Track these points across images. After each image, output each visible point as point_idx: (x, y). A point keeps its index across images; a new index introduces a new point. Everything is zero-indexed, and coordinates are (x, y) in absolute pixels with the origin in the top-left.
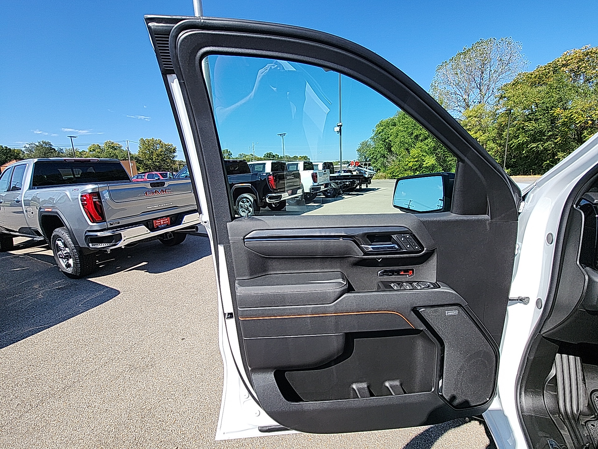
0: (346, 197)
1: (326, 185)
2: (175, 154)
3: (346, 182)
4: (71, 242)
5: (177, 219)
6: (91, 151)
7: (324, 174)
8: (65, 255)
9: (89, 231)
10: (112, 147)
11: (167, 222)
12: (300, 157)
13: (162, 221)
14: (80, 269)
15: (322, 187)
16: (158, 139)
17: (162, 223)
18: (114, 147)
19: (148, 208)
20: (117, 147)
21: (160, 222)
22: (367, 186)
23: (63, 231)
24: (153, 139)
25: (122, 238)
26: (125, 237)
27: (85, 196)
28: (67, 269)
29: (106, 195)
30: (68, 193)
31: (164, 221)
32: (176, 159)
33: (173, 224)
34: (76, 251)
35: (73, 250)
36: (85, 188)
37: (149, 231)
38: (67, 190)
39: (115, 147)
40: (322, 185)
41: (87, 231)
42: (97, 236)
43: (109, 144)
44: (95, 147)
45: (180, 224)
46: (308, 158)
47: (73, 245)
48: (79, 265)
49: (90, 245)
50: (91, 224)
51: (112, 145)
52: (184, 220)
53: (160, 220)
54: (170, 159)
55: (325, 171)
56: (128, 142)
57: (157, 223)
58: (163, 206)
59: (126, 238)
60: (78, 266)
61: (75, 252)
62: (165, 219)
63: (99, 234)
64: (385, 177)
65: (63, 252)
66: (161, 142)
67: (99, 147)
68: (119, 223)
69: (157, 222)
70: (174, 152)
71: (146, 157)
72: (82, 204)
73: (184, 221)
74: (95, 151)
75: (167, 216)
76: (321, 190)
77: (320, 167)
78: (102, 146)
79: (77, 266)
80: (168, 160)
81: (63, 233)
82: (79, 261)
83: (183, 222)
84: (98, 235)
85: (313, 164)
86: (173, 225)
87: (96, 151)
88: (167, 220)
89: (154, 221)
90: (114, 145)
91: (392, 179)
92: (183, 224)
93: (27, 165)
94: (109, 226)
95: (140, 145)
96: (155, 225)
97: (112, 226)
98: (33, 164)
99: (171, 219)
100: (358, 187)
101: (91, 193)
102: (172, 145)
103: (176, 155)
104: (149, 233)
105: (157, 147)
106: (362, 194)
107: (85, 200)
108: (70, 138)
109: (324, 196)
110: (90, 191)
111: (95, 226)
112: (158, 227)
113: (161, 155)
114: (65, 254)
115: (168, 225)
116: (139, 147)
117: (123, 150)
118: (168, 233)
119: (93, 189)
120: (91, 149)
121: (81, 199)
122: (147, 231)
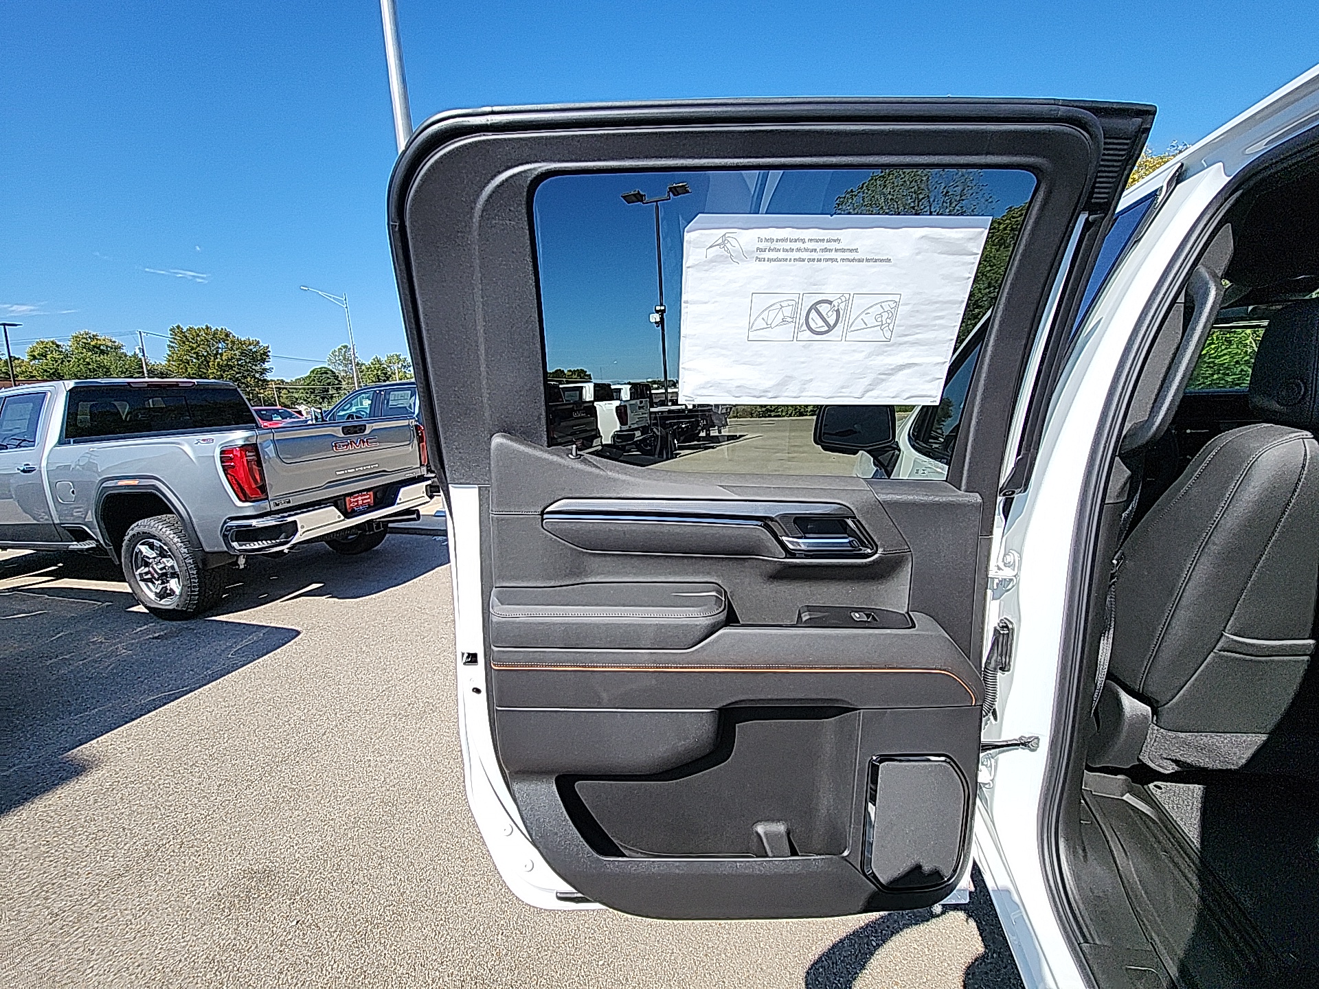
0: (683, 452)
1: (644, 430)
2: (266, 365)
3: (682, 423)
4: (180, 544)
5: (386, 495)
6: (34, 358)
7: (640, 408)
8: (160, 572)
9: (232, 519)
10: (94, 347)
11: (369, 500)
12: (570, 371)
13: (360, 498)
14: (197, 597)
15: (638, 433)
16: (220, 329)
17: (360, 502)
18: (98, 348)
19: (338, 473)
20: (107, 347)
21: (357, 501)
22: (720, 432)
23: (160, 524)
24: (207, 328)
25: (297, 531)
26: (302, 527)
27: (231, 451)
28: (161, 602)
29: (270, 450)
30: (187, 448)
31: (363, 500)
32: (268, 377)
33: (378, 504)
34: (191, 561)
35: (185, 559)
36: (228, 437)
37: (342, 517)
38: (183, 442)
39: (102, 347)
40: (637, 429)
41: (229, 518)
42: (251, 526)
43: (86, 339)
44: (46, 347)
45: (393, 504)
46: (588, 373)
47: (186, 550)
48: (197, 589)
49: (235, 544)
50: (239, 504)
51: (93, 343)
52: (400, 496)
53: (357, 497)
54: (254, 376)
55: (641, 402)
56: (143, 334)
57: (351, 503)
58: (361, 471)
59: (304, 530)
60: (195, 591)
61: (190, 563)
62: (364, 495)
63: (254, 522)
64: (752, 414)
65: (155, 566)
66: (227, 335)
67: (58, 346)
68: (289, 502)
69: (352, 500)
70: (263, 361)
71: (189, 370)
72: (223, 467)
73: (400, 499)
74: (45, 356)
75: (368, 490)
76: (635, 439)
77: (626, 394)
78: (67, 345)
79: (192, 591)
80: (249, 379)
81: (160, 527)
82: (196, 581)
83: (398, 501)
84: (253, 524)
85: (613, 387)
86: (379, 506)
87: (48, 357)
88: (368, 496)
89: (347, 499)
90: (99, 342)
91: (766, 417)
92: (398, 504)
93: (49, 394)
94: (274, 508)
95: (171, 342)
96: (348, 507)
97: (277, 508)
98: (65, 393)
99: (375, 494)
100: (703, 434)
101: (243, 446)
102: (258, 342)
103: (268, 367)
104: (343, 520)
105: (218, 348)
106: (713, 447)
107: (231, 460)
108: (2, 327)
109: (638, 453)
110: (241, 443)
111: (247, 508)
112: (353, 511)
113: (231, 367)
114: (161, 569)
115: (370, 506)
116: (169, 346)
117: (126, 356)
118: (372, 520)
119: (247, 439)
120: (36, 354)
121: (221, 458)
122: (339, 517)
